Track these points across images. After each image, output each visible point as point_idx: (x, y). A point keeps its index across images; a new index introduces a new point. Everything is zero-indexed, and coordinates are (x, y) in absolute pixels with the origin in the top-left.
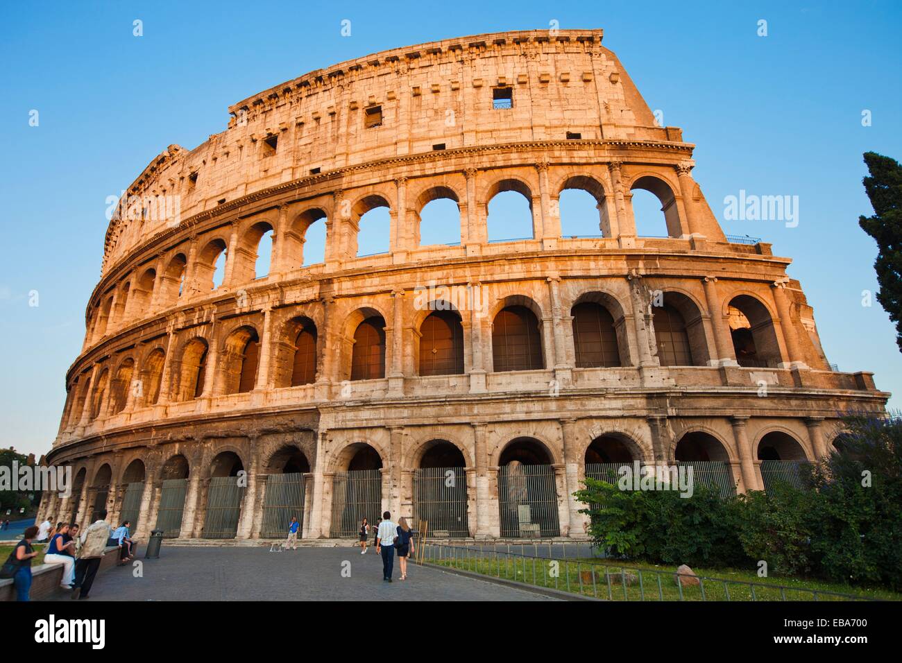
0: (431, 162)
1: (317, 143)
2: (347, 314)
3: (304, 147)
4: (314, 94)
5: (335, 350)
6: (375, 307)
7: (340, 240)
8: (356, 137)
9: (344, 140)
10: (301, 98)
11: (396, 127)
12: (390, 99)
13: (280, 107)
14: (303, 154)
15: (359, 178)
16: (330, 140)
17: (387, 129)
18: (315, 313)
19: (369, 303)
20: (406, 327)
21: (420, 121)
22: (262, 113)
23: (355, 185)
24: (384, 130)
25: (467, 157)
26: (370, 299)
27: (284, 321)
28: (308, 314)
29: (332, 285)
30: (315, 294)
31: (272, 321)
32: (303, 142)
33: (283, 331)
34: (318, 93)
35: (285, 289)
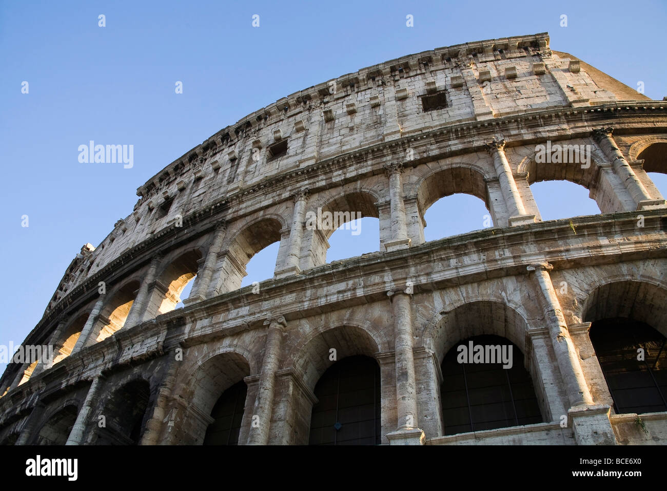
0: (340, 169)
1: (211, 190)
2: (196, 367)
3: (197, 198)
4: (219, 152)
5: (167, 423)
6: (238, 351)
7: (212, 277)
8: (254, 173)
9: (240, 178)
10: (206, 160)
11: (303, 152)
12: (298, 131)
13: (184, 174)
14: (194, 204)
15: (247, 206)
16: (225, 183)
17: (290, 156)
18: (150, 374)
19: (230, 346)
20: (280, 372)
21: (330, 141)
22: (166, 185)
23: (241, 213)
24: (288, 157)
25: (388, 155)
26: (233, 341)
27: (114, 389)
28: (145, 376)
29: (183, 328)
30: (158, 343)
31: (99, 391)
32: (197, 194)
33: (110, 406)
34: (223, 150)
35: (124, 343)
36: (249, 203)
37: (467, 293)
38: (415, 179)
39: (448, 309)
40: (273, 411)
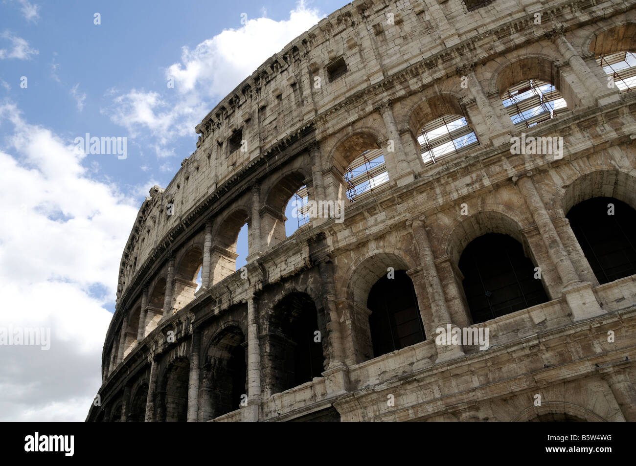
0: (415, 77)
1: (282, 116)
2: (351, 272)
3: (269, 125)
4: (272, 80)
5: (345, 322)
6: (387, 250)
7: (325, 193)
8: (322, 93)
9: (310, 100)
10: (260, 89)
11: (364, 66)
12: (350, 48)
13: (241, 105)
14: (268, 131)
15: (333, 124)
16: (294, 107)
17: (354, 72)
18: (310, 285)
19: (378, 248)
20: (439, 261)
21: (388, 52)
22: (226, 118)
23: (330, 131)
24: (351, 74)
25: (456, 57)
26: (378, 244)
27: (272, 306)
28: (300, 288)
29: (324, 242)
30: (304, 259)
31: (257, 311)
32: (267, 121)
33: (273, 320)
34: (276, 77)
35: (266, 266)
36: (334, 121)
37: (580, 166)
38: (488, 75)
39: (568, 183)
40: (445, 293)
